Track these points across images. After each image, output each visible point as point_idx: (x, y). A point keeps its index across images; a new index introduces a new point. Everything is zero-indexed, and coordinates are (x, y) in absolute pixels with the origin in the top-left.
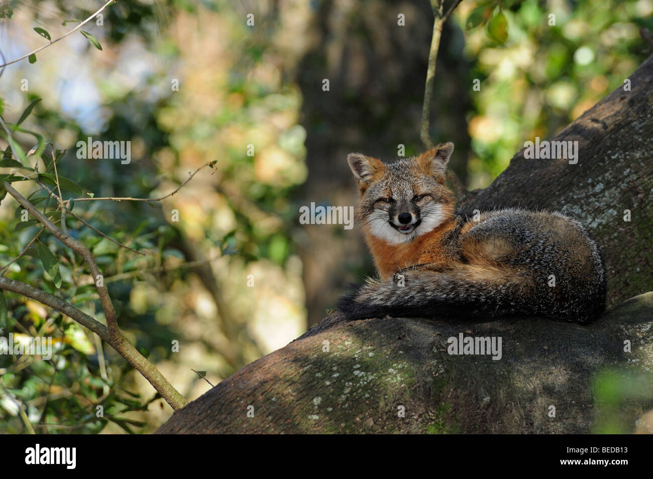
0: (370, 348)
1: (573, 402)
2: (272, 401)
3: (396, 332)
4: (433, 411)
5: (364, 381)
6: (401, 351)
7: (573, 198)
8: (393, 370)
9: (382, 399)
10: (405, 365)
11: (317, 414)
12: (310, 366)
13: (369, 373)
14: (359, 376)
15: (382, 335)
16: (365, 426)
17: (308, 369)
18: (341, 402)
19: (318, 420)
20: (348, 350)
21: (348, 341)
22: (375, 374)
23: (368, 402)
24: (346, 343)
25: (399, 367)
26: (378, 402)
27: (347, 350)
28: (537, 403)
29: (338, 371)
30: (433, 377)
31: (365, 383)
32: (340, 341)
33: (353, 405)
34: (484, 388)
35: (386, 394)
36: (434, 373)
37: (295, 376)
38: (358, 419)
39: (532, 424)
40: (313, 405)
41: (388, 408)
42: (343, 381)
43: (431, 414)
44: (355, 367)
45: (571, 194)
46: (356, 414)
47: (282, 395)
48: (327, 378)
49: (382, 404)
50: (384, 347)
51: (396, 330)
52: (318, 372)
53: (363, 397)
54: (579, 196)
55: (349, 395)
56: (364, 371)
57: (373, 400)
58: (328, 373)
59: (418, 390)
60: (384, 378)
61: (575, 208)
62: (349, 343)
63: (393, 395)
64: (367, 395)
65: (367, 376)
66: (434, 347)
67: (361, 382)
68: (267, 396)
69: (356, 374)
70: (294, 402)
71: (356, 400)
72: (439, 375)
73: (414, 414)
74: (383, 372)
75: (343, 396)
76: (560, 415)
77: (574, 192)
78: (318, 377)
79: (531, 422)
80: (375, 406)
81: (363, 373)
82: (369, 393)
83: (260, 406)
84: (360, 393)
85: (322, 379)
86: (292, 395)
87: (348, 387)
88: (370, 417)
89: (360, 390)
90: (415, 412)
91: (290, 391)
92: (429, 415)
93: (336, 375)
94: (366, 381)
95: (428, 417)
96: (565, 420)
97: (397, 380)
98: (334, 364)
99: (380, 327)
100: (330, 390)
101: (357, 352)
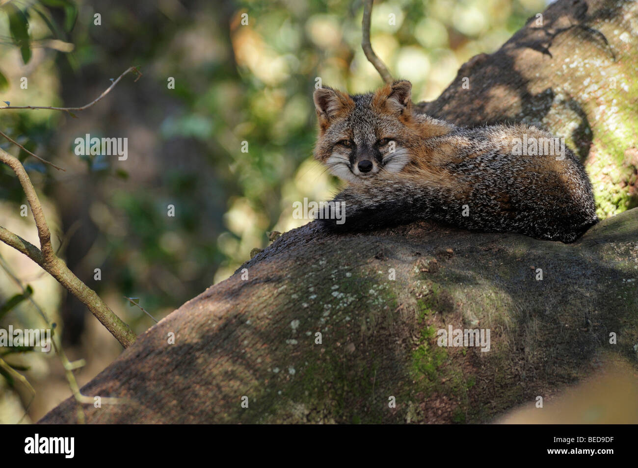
0: (346, 267)
1: (567, 325)
2: (247, 325)
3: (372, 251)
4: (417, 336)
5: (344, 303)
6: (381, 270)
7: (532, 110)
8: (373, 291)
9: (364, 322)
10: (386, 286)
11: (296, 338)
12: (285, 286)
13: (348, 295)
14: (338, 297)
15: (358, 254)
16: (346, 351)
17: (282, 290)
18: (320, 326)
19: (297, 345)
20: (324, 270)
21: (322, 260)
22: (355, 296)
23: (348, 325)
24: (321, 263)
25: (380, 288)
26: (359, 326)
27: (322, 269)
28: (528, 327)
29: (315, 293)
30: (417, 299)
31: (345, 305)
32: (313, 260)
33: (333, 329)
34: (471, 310)
35: (367, 318)
36: (417, 295)
37: (270, 297)
38: (339, 344)
39: (523, 350)
40: (291, 329)
41: (370, 332)
42: (321, 303)
43: (415, 339)
44: (333, 288)
45: (529, 106)
46: (337, 338)
47: (257, 318)
48: (305, 299)
49: (364, 328)
50: (361, 267)
51: (372, 249)
52: (294, 293)
53: (344, 321)
54: (538, 108)
55: (328, 318)
56: (343, 292)
57: (354, 324)
58: (304, 294)
59: (401, 312)
60: (365, 299)
61: (535, 121)
62: (323, 262)
63: (375, 319)
64: (348, 319)
65: (346, 297)
66: (416, 267)
67: (341, 304)
68: (241, 319)
69: (335, 296)
70: (271, 325)
71: (336, 324)
72: (423, 296)
73: (397, 338)
74: (364, 293)
75: (323, 320)
76: (553, 340)
77: (532, 103)
78: (294, 299)
79: (522, 347)
80: (356, 330)
81: (342, 294)
82: (349, 316)
83: (234, 329)
84: (340, 316)
85: (298, 301)
86: (267, 318)
87: (327, 310)
88: (351, 342)
89: (340, 313)
90: (399, 337)
91: (265, 313)
92: (413, 340)
93: (313, 297)
94: (346, 303)
95: (412, 342)
96: (558, 345)
97: (379, 302)
98: (310, 285)
99: (355, 246)
100: (307, 313)
101: (334, 272)
